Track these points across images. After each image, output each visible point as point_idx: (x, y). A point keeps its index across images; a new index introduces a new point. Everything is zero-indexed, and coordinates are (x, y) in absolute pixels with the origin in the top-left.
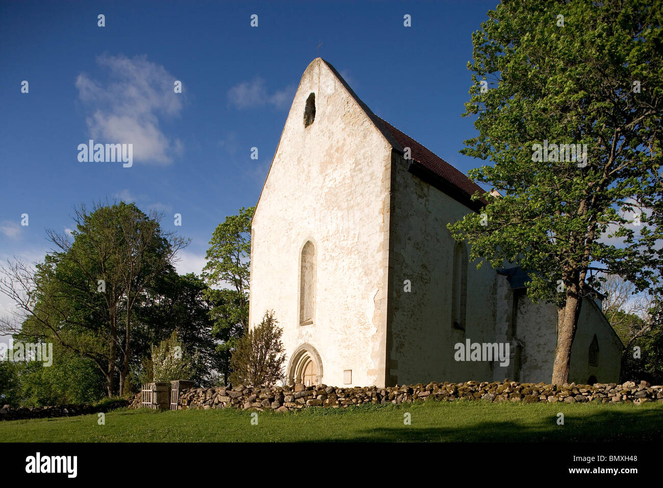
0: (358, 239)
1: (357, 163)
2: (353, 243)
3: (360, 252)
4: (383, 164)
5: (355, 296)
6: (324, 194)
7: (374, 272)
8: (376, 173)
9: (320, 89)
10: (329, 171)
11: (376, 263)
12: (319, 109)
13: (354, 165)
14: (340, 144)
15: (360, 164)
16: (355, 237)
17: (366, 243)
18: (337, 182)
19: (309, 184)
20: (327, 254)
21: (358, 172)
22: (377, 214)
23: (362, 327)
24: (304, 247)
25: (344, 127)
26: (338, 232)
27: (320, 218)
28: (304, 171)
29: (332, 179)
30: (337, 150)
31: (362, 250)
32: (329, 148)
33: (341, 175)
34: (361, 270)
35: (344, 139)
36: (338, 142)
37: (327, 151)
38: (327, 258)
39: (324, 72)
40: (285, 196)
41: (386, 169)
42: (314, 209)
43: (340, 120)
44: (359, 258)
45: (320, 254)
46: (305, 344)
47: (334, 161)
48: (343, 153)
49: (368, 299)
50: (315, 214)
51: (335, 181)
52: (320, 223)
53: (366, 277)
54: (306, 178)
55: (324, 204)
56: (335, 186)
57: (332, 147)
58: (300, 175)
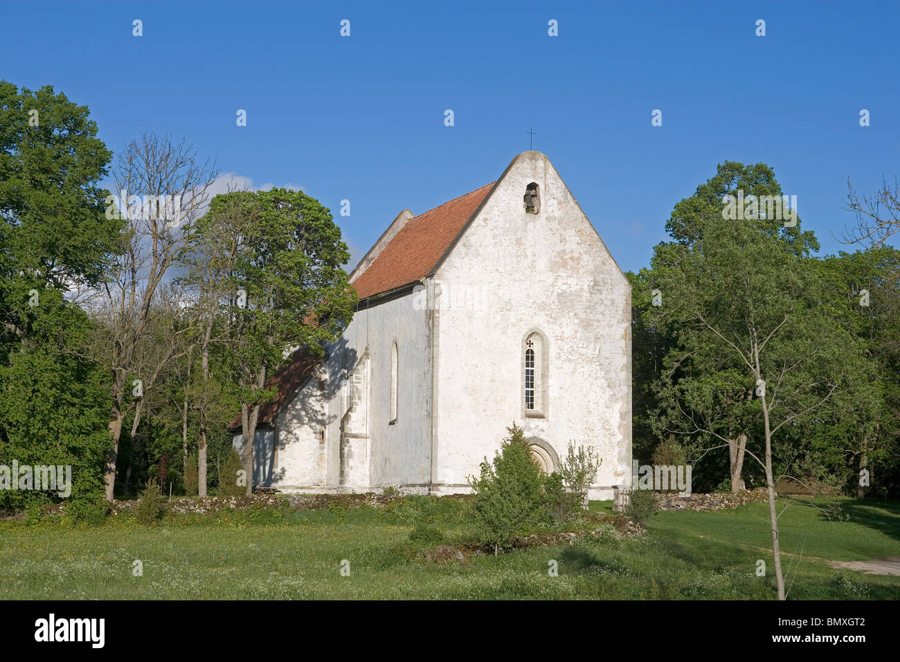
0: (599, 351)
1: (596, 283)
2: (594, 354)
3: (602, 365)
4: (624, 298)
5: (597, 403)
6: (555, 294)
7: (618, 387)
8: (617, 302)
9: (547, 186)
10: (562, 274)
11: (620, 379)
13: (593, 283)
14: (576, 255)
15: (600, 286)
16: (596, 349)
17: (608, 359)
18: (573, 289)
19: (535, 274)
20: (562, 353)
21: (596, 292)
22: (620, 338)
23: (607, 432)
24: (528, 336)
25: (579, 242)
26: (576, 337)
27: (551, 315)
28: (526, 256)
29: (566, 284)
30: (572, 259)
31: (604, 364)
32: (561, 251)
33: (577, 285)
34: (603, 381)
35: (580, 253)
36: (572, 251)
37: (558, 253)
38: (563, 358)
39: (551, 173)
40: (497, 270)
41: (627, 304)
42: (543, 302)
43: (574, 232)
44: (601, 370)
45: (553, 351)
46: (535, 437)
47: (569, 267)
48: (579, 266)
49: (613, 409)
50: (544, 309)
51: (570, 287)
52: (551, 320)
53: (609, 389)
54: (530, 266)
55: (557, 304)
56: (570, 291)
57: (565, 252)
58: (521, 258)
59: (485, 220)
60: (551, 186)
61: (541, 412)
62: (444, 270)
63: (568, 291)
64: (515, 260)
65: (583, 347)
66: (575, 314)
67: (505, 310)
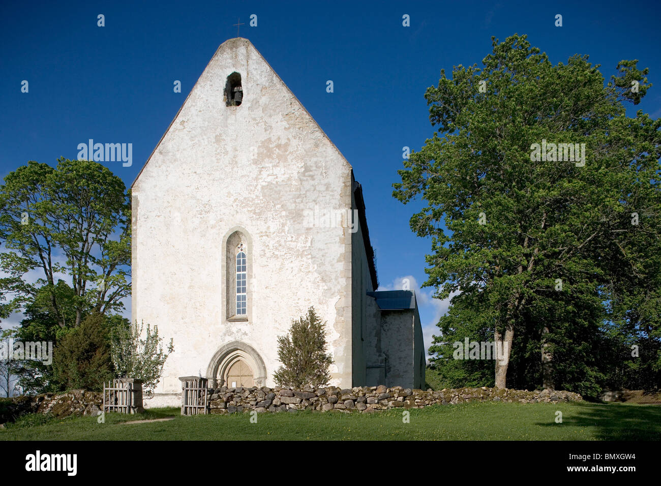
0: (311, 244)
1: (307, 169)
2: (305, 247)
3: (314, 257)
4: (342, 180)
5: (309, 300)
6: (259, 187)
7: (334, 280)
8: (332, 186)
9: (250, 74)
10: (267, 165)
11: (337, 271)
12: (248, 94)
13: (303, 169)
14: (283, 141)
15: (311, 171)
16: (307, 241)
17: (322, 250)
18: (279, 180)
19: (235, 169)
20: (266, 250)
21: (308, 178)
24: (230, 237)
25: (287, 126)
26: (283, 231)
27: (255, 210)
28: (226, 153)
29: (272, 175)
30: (279, 146)
31: (317, 256)
32: (266, 141)
33: (284, 174)
34: (316, 275)
35: (288, 139)
37: (262, 142)
38: (268, 255)
39: (255, 58)
40: (195, 172)
41: (346, 186)
42: (245, 198)
43: (281, 117)
44: (313, 263)
46: (237, 342)
47: (274, 156)
48: (288, 153)
49: (327, 306)
50: (247, 205)
51: (277, 178)
52: (255, 216)
53: (324, 283)
54: (231, 162)
55: (261, 198)
56: (277, 182)
57: (270, 141)
58: (221, 155)
59: (183, 122)
60: (254, 72)
62: (141, 181)
63: (274, 182)
64: (214, 159)
65: (291, 241)
66: (282, 206)
67: (203, 213)
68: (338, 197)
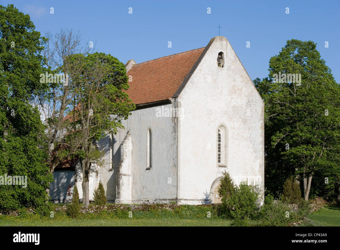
1: (249, 102)
2: (248, 136)
4: (261, 108)
5: (249, 160)
6: (231, 106)
7: (258, 152)
8: (258, 111)
10: (234, 97)
11: (259, 148)
12: (227, 63)
13: (247, 101)
14: (240, 87)
16: (249, 134)
17: (254, 138)
19: (222, 97)
21: (249, 105)
22: (259, 128)
23: (254, 174)
25: (242, 81)
26: (240, 128)
27: (229, 117)
28: (218, 88)
29: (236, 102)
30: (238, 89)
31: (252, 141)
33: (240, 102)
34: (252, 149)
35: (242, 87)
36: (239, 86)
37: (232, 86)
38: (235, 138)
39: (229, 47)
40: (206, 95)
41: (262, 111)
42: (225, 110)
43: (239, 76)
44: (251, 144)
45: (230, 134)
47: (237, 93)
48: (242, 93)
49: (256, 163)
50: (226, 114)
51: (238, 103)
52: (229, 119)
53: (255, 153)
54: (220, 93)
55: (232, 111)
56: (238, 105)
57: (235, 86)
58: (216, 89)
59: (200, 70)
60: (229, 54)
61: (224, 164)
62: (182, 94)
63: (237, 105)
64: (213, 90)
65: (243, 133)
66: (240, 116)
67: (209, 114)
68: (260, 116)
